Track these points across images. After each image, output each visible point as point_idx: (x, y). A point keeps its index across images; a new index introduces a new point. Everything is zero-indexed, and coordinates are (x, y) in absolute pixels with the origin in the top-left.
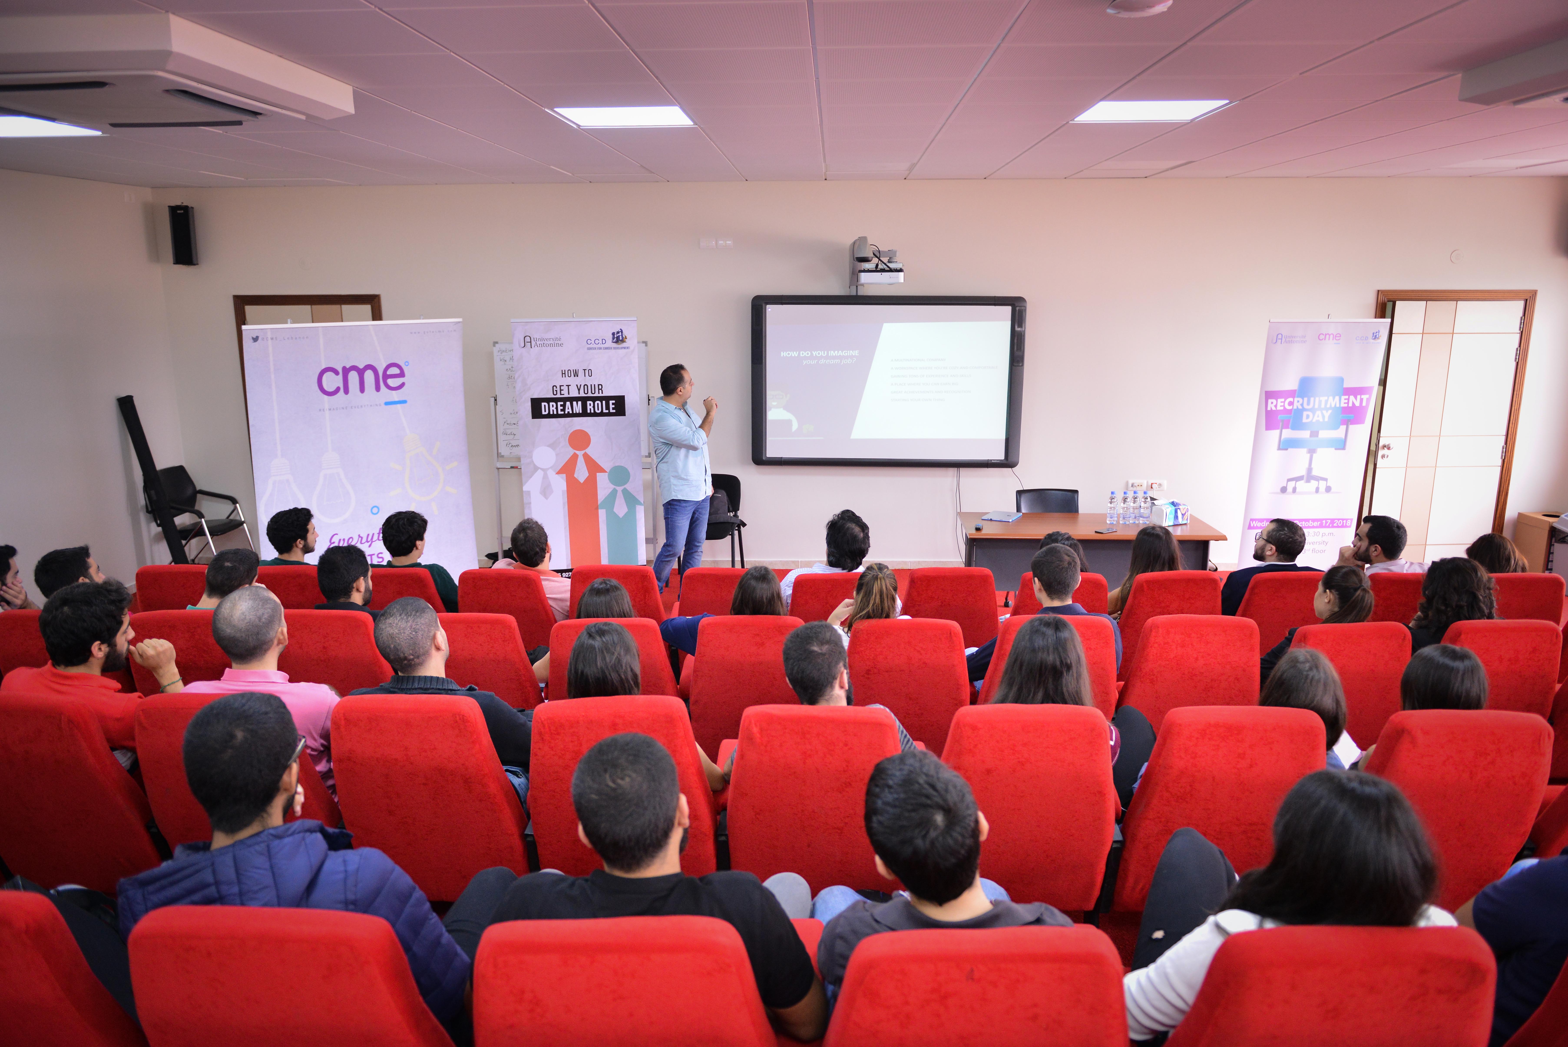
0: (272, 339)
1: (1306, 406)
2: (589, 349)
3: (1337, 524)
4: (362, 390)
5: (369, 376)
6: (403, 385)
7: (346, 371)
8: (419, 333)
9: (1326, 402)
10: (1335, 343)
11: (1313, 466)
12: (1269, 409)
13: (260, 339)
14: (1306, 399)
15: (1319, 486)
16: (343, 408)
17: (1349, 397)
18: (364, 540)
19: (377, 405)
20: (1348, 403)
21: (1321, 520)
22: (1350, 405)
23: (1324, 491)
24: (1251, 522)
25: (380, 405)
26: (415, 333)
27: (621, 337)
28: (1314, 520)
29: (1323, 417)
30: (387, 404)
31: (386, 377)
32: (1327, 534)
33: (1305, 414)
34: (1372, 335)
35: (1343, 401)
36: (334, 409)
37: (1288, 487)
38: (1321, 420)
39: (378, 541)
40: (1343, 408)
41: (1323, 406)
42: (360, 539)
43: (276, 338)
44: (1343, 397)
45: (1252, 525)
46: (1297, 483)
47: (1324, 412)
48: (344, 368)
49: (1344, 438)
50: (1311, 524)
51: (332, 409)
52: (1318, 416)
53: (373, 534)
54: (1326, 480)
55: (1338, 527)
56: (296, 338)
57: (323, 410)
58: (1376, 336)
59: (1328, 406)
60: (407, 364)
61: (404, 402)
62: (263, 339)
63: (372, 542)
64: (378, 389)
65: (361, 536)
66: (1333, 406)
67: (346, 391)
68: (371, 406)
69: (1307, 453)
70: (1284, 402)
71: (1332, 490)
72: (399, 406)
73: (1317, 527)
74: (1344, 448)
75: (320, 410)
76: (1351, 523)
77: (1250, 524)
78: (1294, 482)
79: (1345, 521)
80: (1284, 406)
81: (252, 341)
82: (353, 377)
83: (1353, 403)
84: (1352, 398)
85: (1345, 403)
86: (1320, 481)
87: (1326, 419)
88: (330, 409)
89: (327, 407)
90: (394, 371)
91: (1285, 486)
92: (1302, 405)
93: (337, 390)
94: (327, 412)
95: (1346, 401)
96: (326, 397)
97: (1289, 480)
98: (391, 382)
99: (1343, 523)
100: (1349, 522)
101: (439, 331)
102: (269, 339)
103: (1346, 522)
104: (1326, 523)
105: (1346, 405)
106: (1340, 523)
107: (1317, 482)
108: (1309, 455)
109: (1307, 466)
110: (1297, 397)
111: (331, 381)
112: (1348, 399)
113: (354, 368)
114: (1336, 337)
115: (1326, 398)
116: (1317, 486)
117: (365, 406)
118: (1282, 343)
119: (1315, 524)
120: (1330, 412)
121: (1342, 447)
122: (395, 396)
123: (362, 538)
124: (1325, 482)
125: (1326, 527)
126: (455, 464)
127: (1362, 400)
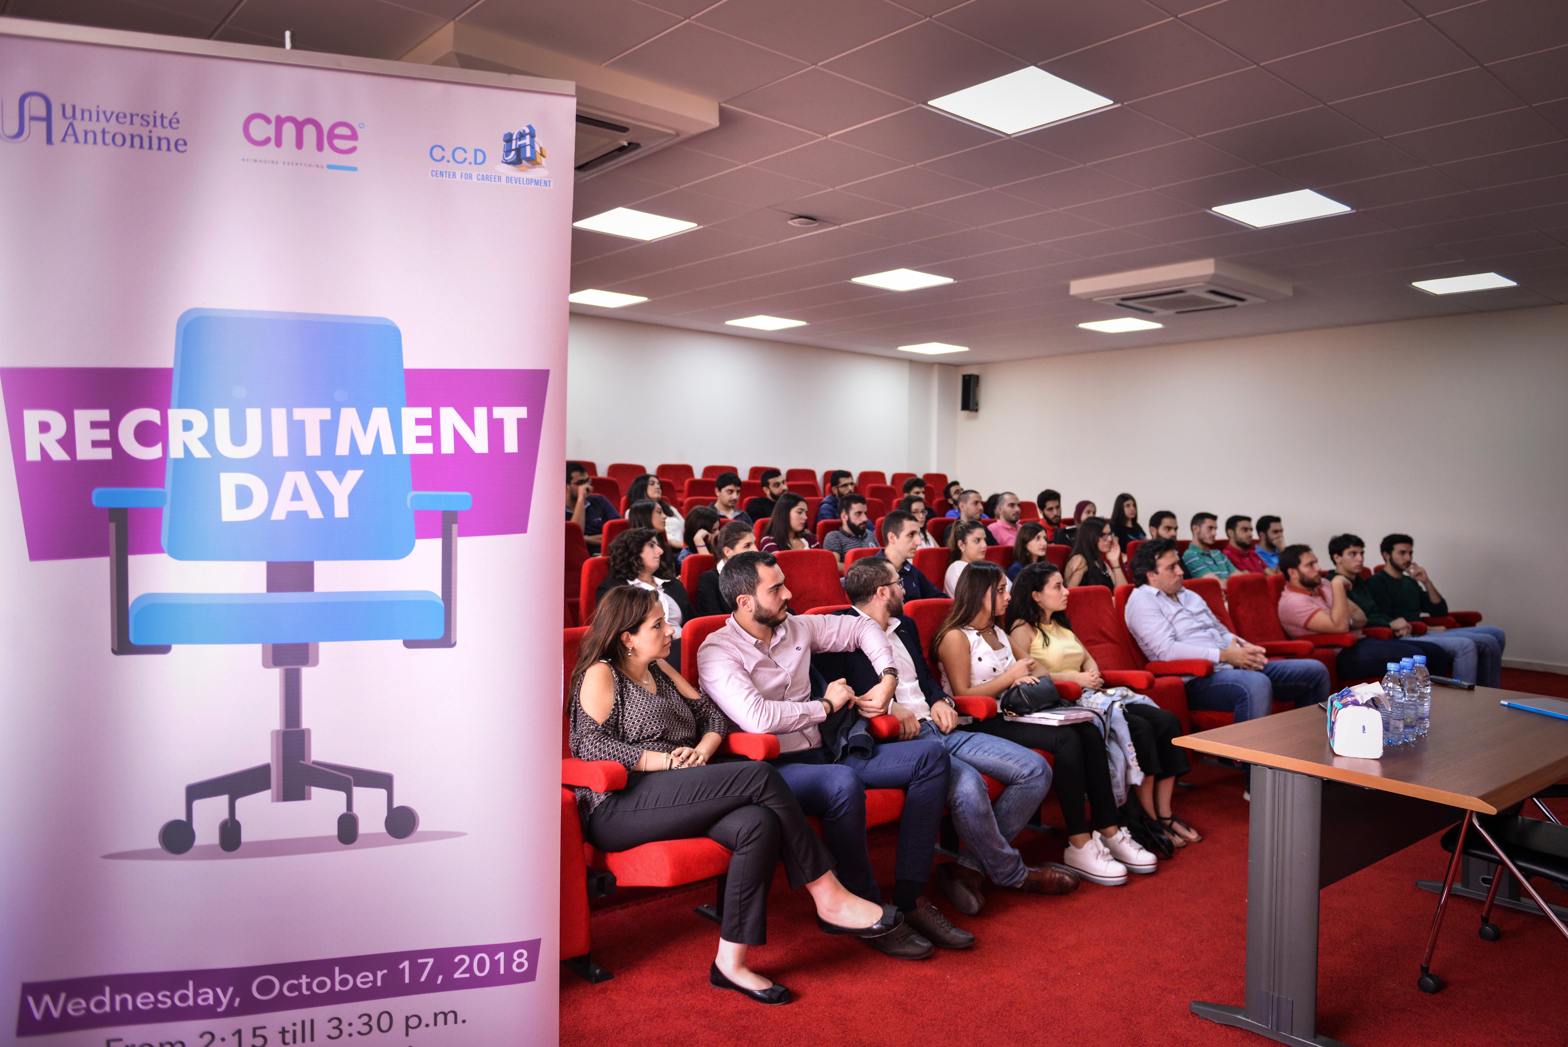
1: (225, 447)
3: (469, 969)
9: (329, 430)
11: (305, 723)
12: (33, 454)
14: (222, 416)
15: (356, 810)
17: (436, 414)
20: (435, 438)
21: (390, 960)
22: (448, 447)
23: (383, 830)
24: (31, 1000)
28: (353, 965)
29: (324, 498)
32: (428, 1018)
33: (228, 482)
34: (502, 144)
35: (411, 431)
37: (196, 826)
38: (315, 513)
40: (416, 459)
41: (313, 448)
44: (409, 414)
45: (38, 1015)
46: (240, 803)
47: (327, 477)
49: (438, 591)
50: (344, 982)
52: (296, 496)
54: (383, 781)
55: (473, 982)
58: (519, 150)
59: (342, 449)
66: (366, 448)
69: (265, 665)
70: (113, 425)
71: (422, 827)
73: (373, 993)
74: (446, 641)
76: (533, 959)
77: (24, 1009)
78: (224, 799)
79: (501, 955)
80: (114, 443)
83: (458, 438)
84: (449, 417)
85: (420, 439)
86: (357, 791)
87: (341, 510)
91: (183, 817)
92: (208, 440)
95: (427, 431)
97: (196, 792)
99: (495, 964)
100: (521, 959)
103: (509, 961)
104: (417, 969)
105: (427, 449)
106: (481, 968)
107: (342, 796)
108: (276, 675)
109: (275, 721)
110: (181, 406)
112: (435, 422)
114: (332, 136)
115: (325, 413)
116: (343, 810)
118: (57, 136)
119: (365, 979)
120: (353, 476)
121: (439, 634)
124: (383, 793)
125: (416, 988)
127: (496, 428)
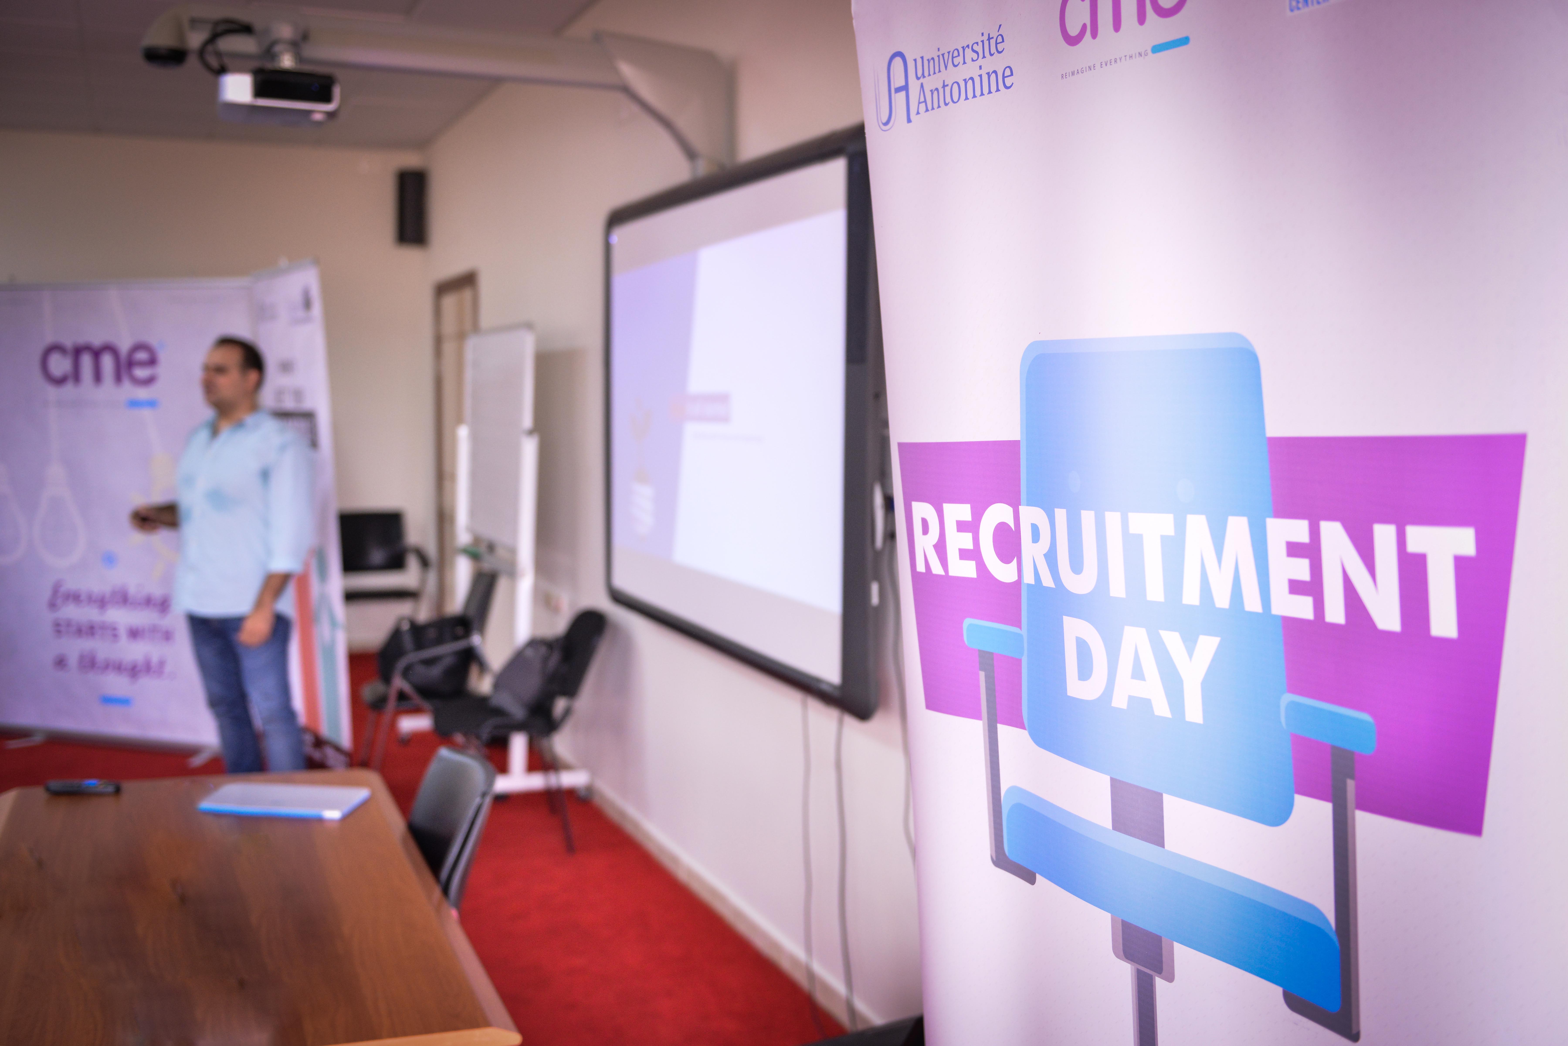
4: (98, 381)
5: (107, 362)
6: (154, 377)
7: (77, 352)
9: (1173, 556)
10: (1157, 49)
16: (74, 404)
18: (94, 599)
19: (116, 406)
25: (122, 407)
27: (308, 298)
29: (1172, 682)
30: (131, 405)
31: (131, 364)
33: (1071, 635)
35: (1280, 568)
36: (61, 406)
40: (1290, 624)
41: (1154, 587)
47: (1175, 644)
48: (74, 347)
49: (1327, 907)
53: (105, 595)
56: (16, 304)
57: (49, 405)
59: (1191, 591)
60: (160, 346)
61: (156, 403)
64: (119, 381)
65: (91, 591)
66: (1221, 595)
67: (77, 381)
68: (109, 405)
72: (147, 409)
75: (44, 404)
82: (86, 361)
85: (1294, 588)
88: (57, 405)
89: (53, 400)
90: (142, 356)
92: (1052, 559)
93: (67, 378)
94: (54, 408)
95: (1304, 569)
96: (52, 386)
98: (137, 372)
101: (214, 300)
111: (60, 365)
113: (87, 348)
115: (1168, 524)
117: (100, 404)
120: (1207, 647)
122: (142, 393)
123: (91, 594)
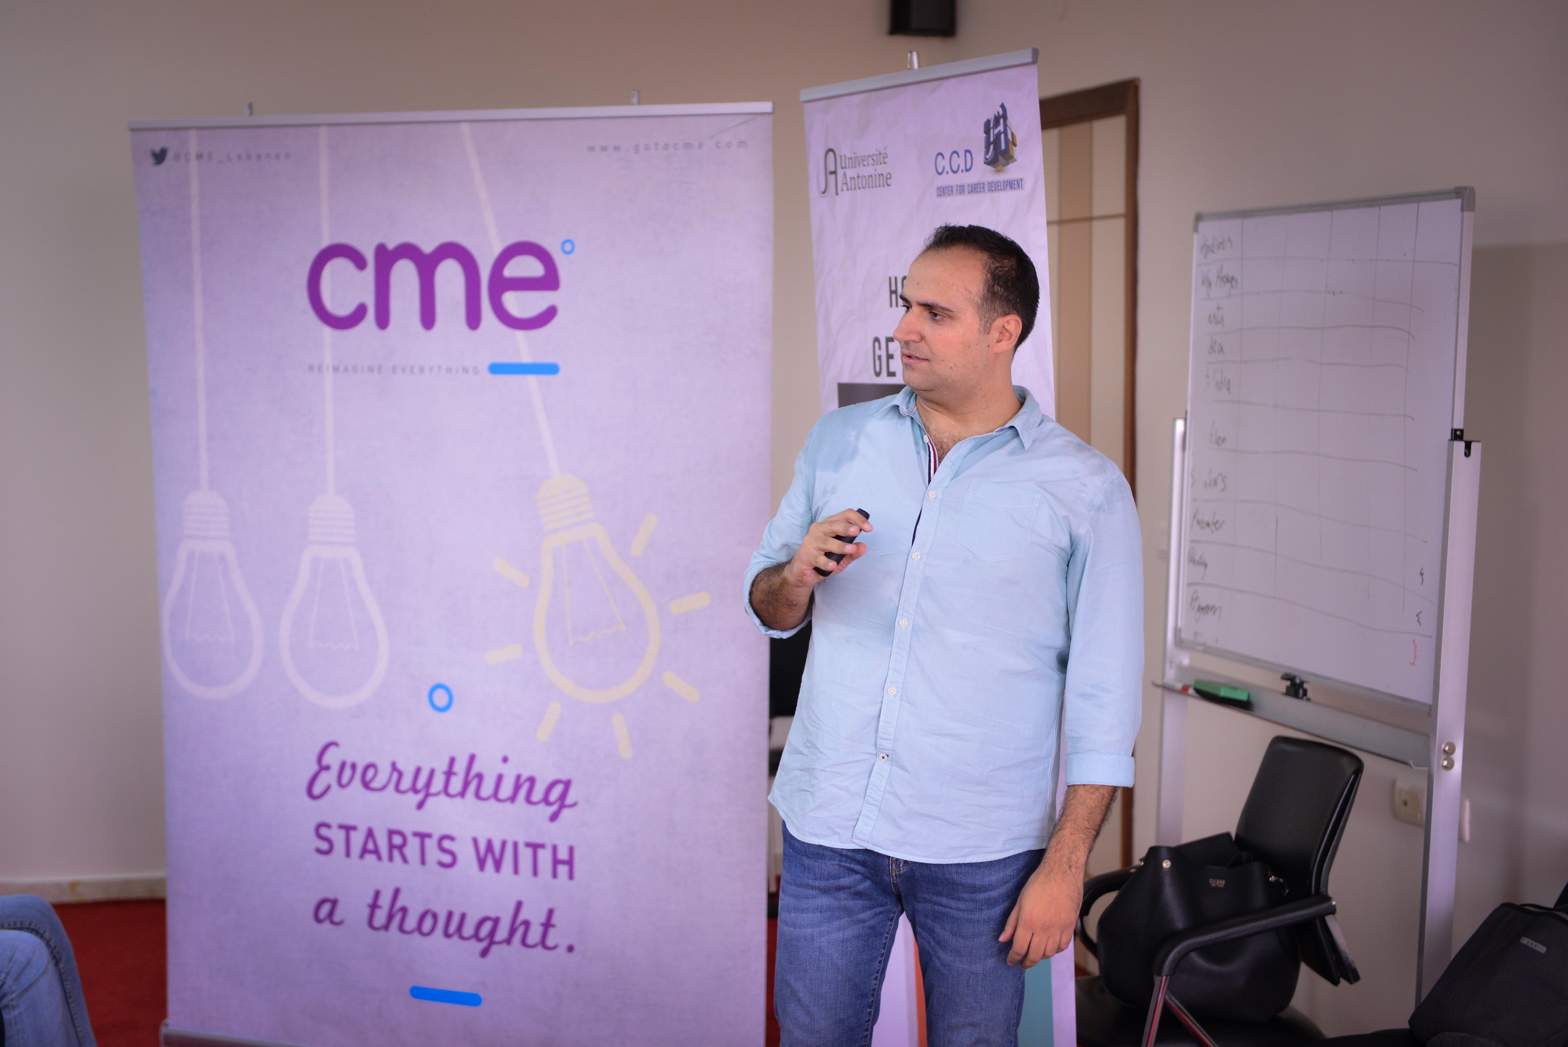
0: (199, 157)
2: (943, 191)
4: (428, 318)
5: (450, 278)
6: (548, 315)
7: (386, 259)
8: (617, 148)
13: (170, 155)
16: (371, 369)
18: (406, 783)
19: (465, 370)
25: (476, 371)
26: (604, 149)
27: (1002, 136)
30: (497, 369)
31: (500, 284)
36: (346, 370)
39: (443, 798)
42: (395, 776)
43: (210, 155)
48: (381, 250)
51: (342, 369)
53: (432, 773)
56: (259, 157)
57: (320, 369)
60: (568, 247)
61: (551, 369)
62: (177, 157)
63: (427, 795)
64: (473, 320)
65: (400, 766)
67: (383, 321)
68: (449, 370)
72: (532, 381)
75: (311, 368)
81: (151, 160)
82: (405, 277)
88: (336, 369)
89: (328, 361)
90: (527, 267)
93: (359, 313)
94: (329, 377)
96: (327, 332)
98: (513, 301)
101: (688, 146)
102: (193, 156)
111: (345, 287)
113: (408, 251)
117: (431, 369)
122: (526, 346)
123: (401, 775)
126: (701, 600)
